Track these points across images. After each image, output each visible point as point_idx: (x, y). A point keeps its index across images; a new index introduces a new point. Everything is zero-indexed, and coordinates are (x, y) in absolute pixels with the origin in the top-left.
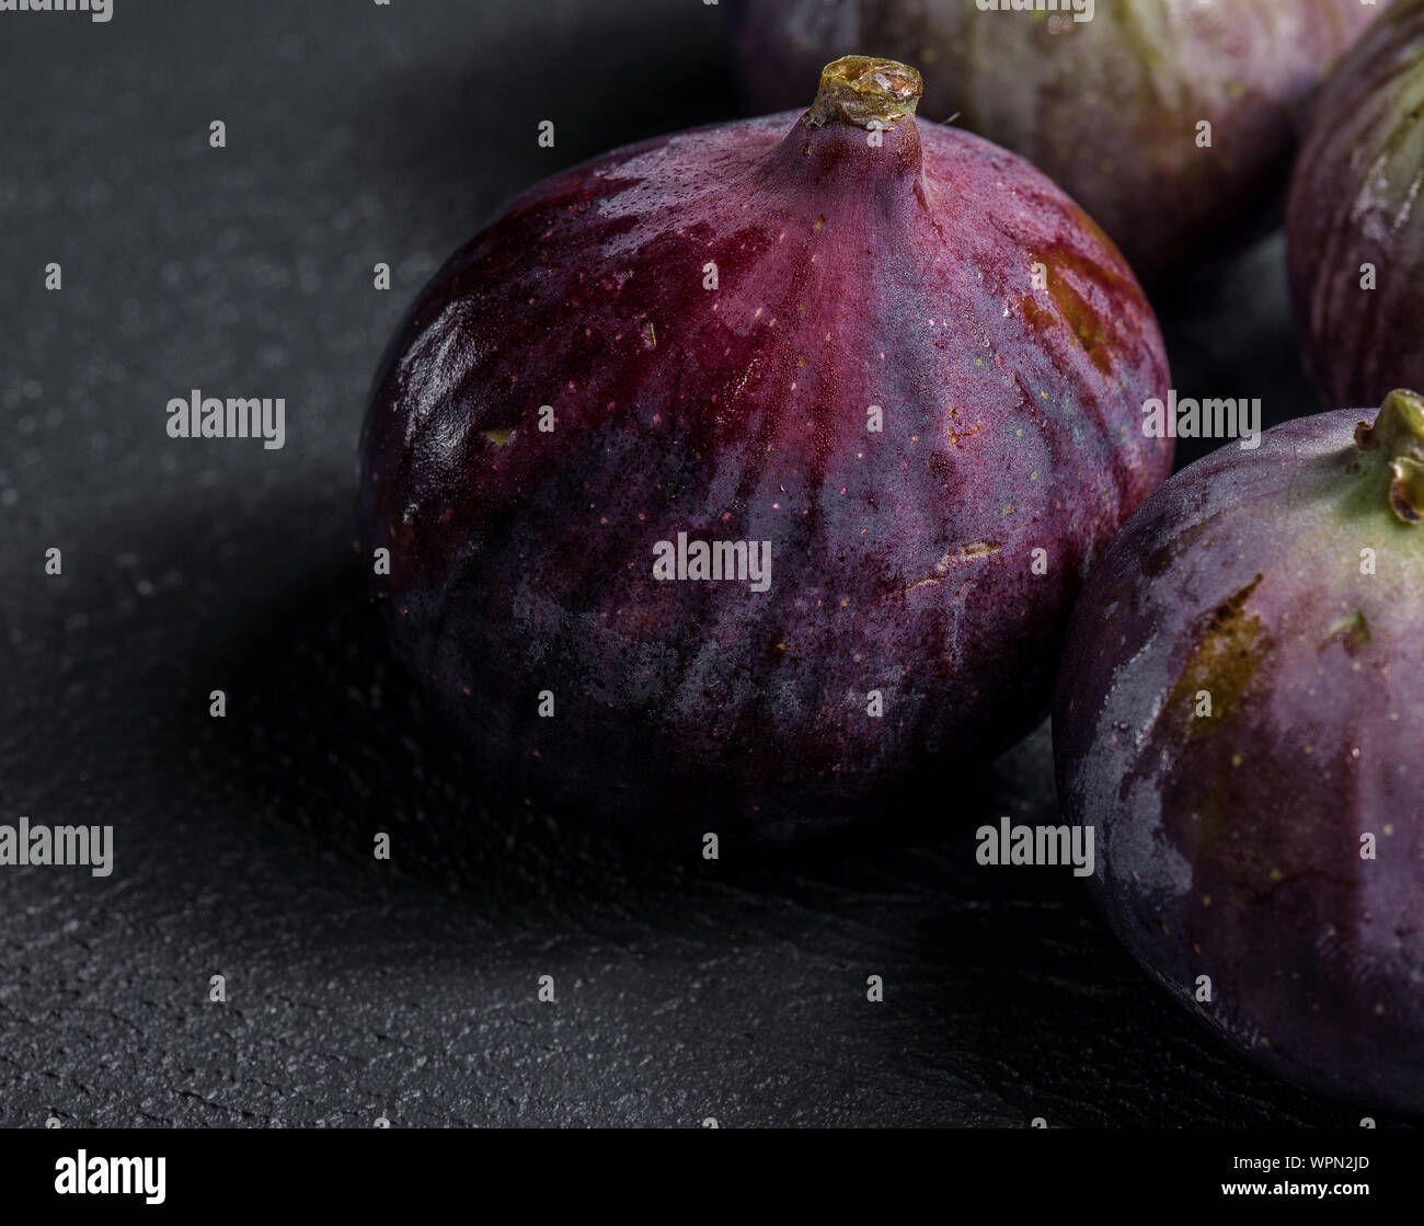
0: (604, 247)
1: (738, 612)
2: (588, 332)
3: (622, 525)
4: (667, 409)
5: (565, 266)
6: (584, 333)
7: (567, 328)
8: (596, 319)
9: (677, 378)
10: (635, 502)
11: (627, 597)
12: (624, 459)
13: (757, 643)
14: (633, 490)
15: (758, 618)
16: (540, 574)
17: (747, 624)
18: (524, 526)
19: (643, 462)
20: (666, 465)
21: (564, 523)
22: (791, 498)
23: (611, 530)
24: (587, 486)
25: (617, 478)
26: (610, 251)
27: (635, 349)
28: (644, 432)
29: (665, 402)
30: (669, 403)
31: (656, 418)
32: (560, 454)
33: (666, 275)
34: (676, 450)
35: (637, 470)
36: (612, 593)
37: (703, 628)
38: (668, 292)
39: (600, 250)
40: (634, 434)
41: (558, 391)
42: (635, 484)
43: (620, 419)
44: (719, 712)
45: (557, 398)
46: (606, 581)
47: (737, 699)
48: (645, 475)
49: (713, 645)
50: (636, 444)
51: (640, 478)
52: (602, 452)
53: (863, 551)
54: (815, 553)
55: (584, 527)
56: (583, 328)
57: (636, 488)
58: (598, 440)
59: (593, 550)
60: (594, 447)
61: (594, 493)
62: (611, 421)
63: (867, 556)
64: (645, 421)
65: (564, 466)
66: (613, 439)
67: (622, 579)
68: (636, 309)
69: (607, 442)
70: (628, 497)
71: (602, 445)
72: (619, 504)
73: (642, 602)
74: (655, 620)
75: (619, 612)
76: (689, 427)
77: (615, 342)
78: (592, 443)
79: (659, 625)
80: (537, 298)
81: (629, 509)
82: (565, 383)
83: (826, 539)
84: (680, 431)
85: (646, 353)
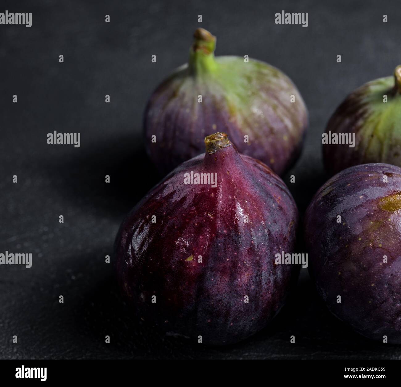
0: (184, 206)
1: (265, 261)
2: (196, 224)
3: (233, 258)
4: (226, 228)
5: (178, 216)
6: (195, 225)
7: (190, 226)
8: (196, 221)
9: (224, 220)
10: (232, 251)
11: (242, 272)
12: (224, 244)
13: (271, 266)
14: (230, 249)
15: (269, 260)
16: (219, 281)
17: (268, 263)
18: (209, 273)
19: (229, 242)
20: (234, 239)
21: (219, 266)
22: (262, 231)
23: (231, 261)
24: (219, 255)
25: (225, 249)
26: (185, 206)
27: (210, 221)
28: (224, 236)
29: (225, 227)
30: (226, 227)
31: (225, 231)
32: (209, 252)
33: (204, 202)
34: (234, 235)
35: (228, 244)
36: (238, 274)
37: (260, 269)
38: (208, 206)
39: (183, 207)
40: (223, 238)
41: (199, 240)
42: (230, 248)
43: (217, 236)
44: (269, 286)
45: (199, 242)
46: (236, 272)
47: (271, 281)
48: (231, 244)
49: (264, 272)
50: (225, 239)
51: (230, 246)
52: (218, 246)
53: (279, 233)
54: (272, 239)
55: (224, 264)
56: (194, 224)
57: (231, 248)
58: (216, 244)
59: (229, 267)
60: (216, 246)
61: (222, 256)
62: (216, 238)
63: (280, 234)
64: (223, 233)
65: (211, 254)
66: (219, 242)
67: (239, 269)
68: (203, 213)
69: (218, 243)
70: (230, 251)
71: (217, 244)
72: (229, 254)
73: (246, 271)
74: (250, 274)
75: (242, 277)
76: (234, 229)
77: (204, 222)
78: (215, 245)
79: (252, 274)
80: (177, 226)
81: (232, 254)
82: (199, 237)
83: (272, 235)
84: (232, 230)
85: (213, 220)
